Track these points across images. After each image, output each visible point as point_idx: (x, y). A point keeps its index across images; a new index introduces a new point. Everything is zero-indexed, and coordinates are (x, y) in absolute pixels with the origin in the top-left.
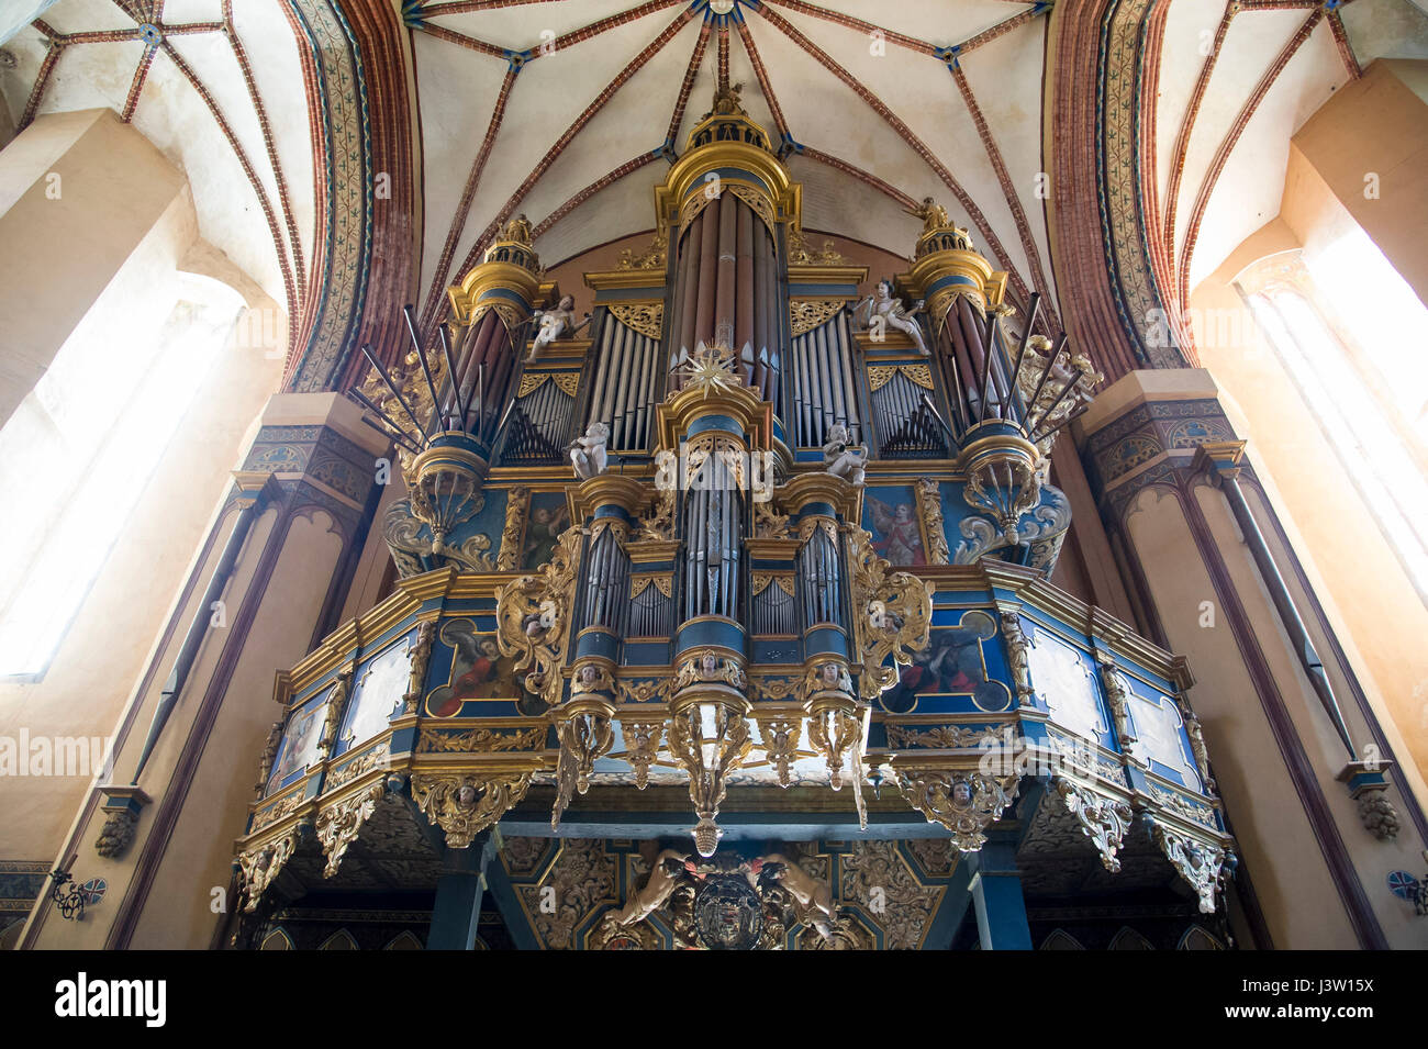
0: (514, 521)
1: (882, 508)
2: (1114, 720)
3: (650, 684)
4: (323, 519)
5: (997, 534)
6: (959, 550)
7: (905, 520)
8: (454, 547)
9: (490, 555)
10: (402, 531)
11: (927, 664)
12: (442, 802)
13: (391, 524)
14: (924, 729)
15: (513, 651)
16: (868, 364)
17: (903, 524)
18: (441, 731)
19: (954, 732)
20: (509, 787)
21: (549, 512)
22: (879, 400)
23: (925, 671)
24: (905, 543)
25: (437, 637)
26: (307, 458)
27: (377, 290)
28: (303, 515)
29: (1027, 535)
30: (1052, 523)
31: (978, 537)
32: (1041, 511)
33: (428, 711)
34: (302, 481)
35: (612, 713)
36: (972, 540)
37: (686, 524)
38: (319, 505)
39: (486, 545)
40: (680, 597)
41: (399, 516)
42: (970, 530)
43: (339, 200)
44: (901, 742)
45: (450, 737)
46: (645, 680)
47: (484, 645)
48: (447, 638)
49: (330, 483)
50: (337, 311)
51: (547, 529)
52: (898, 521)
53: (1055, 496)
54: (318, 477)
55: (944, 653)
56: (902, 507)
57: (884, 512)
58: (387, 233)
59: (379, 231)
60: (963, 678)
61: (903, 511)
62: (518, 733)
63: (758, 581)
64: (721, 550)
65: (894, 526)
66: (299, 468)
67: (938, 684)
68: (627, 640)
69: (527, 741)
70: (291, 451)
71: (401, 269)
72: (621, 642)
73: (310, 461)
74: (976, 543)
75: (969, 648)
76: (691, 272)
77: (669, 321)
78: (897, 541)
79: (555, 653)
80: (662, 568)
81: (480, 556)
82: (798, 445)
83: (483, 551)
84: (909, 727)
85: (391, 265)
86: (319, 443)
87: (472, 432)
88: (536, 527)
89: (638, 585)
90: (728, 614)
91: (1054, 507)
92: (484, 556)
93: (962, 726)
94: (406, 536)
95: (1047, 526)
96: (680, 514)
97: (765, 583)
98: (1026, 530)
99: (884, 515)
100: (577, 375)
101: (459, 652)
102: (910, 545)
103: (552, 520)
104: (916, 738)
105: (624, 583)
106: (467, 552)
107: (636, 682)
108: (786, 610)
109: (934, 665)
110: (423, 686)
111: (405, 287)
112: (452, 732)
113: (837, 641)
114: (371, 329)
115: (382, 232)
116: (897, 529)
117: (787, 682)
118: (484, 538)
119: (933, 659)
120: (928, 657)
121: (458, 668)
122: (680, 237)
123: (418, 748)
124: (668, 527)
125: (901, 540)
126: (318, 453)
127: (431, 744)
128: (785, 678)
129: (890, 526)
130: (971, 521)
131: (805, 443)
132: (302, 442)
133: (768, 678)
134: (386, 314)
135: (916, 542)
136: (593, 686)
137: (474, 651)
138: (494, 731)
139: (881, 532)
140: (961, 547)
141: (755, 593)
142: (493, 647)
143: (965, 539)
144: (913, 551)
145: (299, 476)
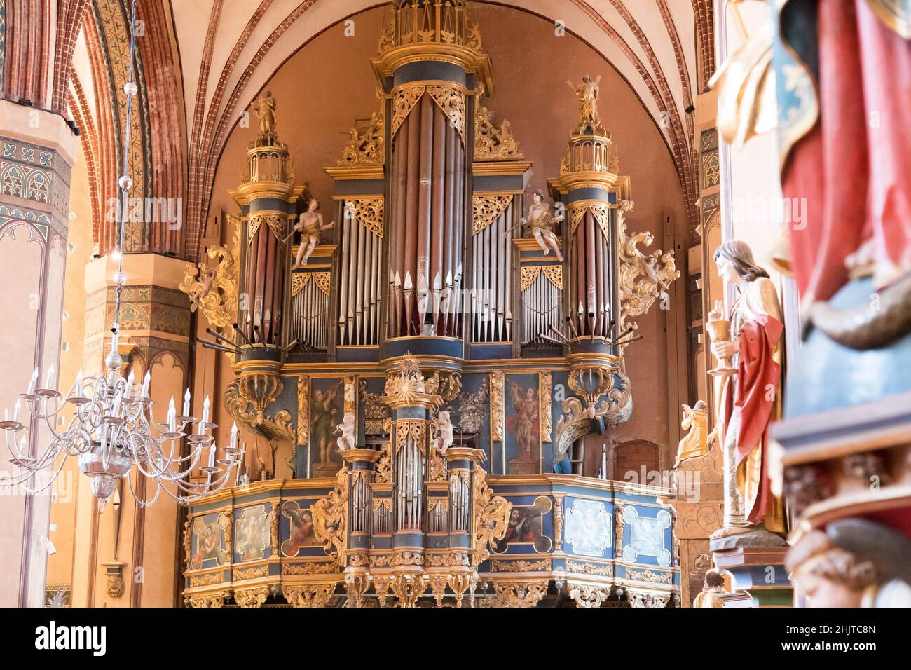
0: (303, 404)
1: (518, 391)
2: (616, 539)
3: (384, 558)
4: (168, 359)
5: (583, 410)
6: (559, 422)
7: (531, 400)
8: (270, 419)
9: (292, 425)
10: (237, 408)
11: (515, 527)
12: (297, 599)
13: (229, 402)
14: (509, 562)
15: (322, 539)
16: (522, 264)
17: (529, 403)
18: (292, 564)
19: (522, 564)
20: (325, 591)
21: (323, 393)
22: (526, 298)
23: (513, 531)
24: (529, 416)
25: (280, 512)
26: (148, 316)
27: (158, 142)
28: (157, 362)
29: (600, 411)
30: (617, 402)
31: (572, 412)
32: (612, 393)
33: (283, 553)
34: (150, 337)
35: (368, 574)
36: (568, 414)
37: (397, 467)
38: (163, 351)
39: (289, 418)
40: (395, 512)
41: (232, 396)
42: (568, 407)
43: (116, 72)
44: (498, 569)
45: (296, 566)
46: (382, 556)
47: (304, 516)
48: (285, 512)
49: (166, 331)
50: (132, 166)
51: (323, 406)
52: (526, 400)
53: (623, 381)
54: (158, 329)
55: (524, 520)
56: (530, 389)
57: (520, 393)
58: (156, 89)
59: (151, 90)
60: (531, 535)
61: (530, 393)
62: (327, 564)
63: (431, 501)
64: (413, 492)
65: (524, 404)
66: (144, 325)
67: (519, 538)
68: (373, 536)
69: (331, 568)
70: (135, 311)
71: (172, 112)
72: (370, 536)
73: (151, 318)
74: (570, 417)
75: (536, 518)
76: (401, 188)
77: (388, 217)
78: (524, 416)
79: (342, 541)
80: (387, 495)
81: (286, 426)
82: (471, 341)
83: (288, 422)
84: (502, 561)
85: (164, 114)
86: (152, 302)
87: (268, 343)
88: (317, 404)
89: (376, 503)
90: (416, 528)
91: (621, 389)
92: (289, 426)
93: (526, 561)
94: (240, 411)
95: (614, 404)
96: (394, 463)
97: (434, 504)
98: (601, 407)
99: (519, 396)
100: (329, 273)
101: (293, 521)
102: (532, 418)
103: (325, 399)
104: (505, 566)
105: (369, 503)
106: (278, 422)
107: (378, 556)
108: (444, 518)
109: (518, 527)
110: (278, 540)
111: (177, 129)
112: (297, 564)
113: (465, 540)
114: (160, 177)
115: (154, 91)
116: (526, 406)
117: (442, 557)
118: (287, 413)
119: (518, 524)
120: (516, 523)
121: (294, 530)
122: (392, 137)
123: (282, 573)
124: (389, 469)
125: (527, 415)
126: (154, 311)
127: (288, 571)
128: (441, 555)
129: (521, 404)
130: (570, 401)
131: (476, 340)
132: (141, 302)
133: (434, 555)
134: (167, 158)
135: (535, 416)
136: (360, 563)
137: (300, 520)
138: (316, 563)
139: (516, 408)
140: (561, 419)
141: (429, 510)
142: (309, 517)
143: (564, 414)
144: (533, 422)
145: (147, 332)
